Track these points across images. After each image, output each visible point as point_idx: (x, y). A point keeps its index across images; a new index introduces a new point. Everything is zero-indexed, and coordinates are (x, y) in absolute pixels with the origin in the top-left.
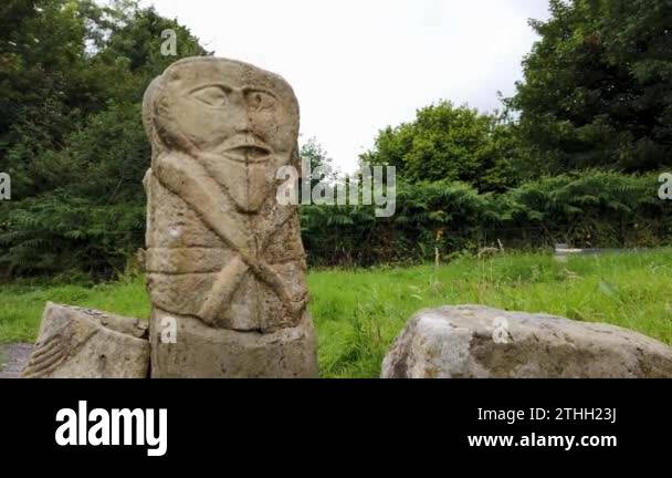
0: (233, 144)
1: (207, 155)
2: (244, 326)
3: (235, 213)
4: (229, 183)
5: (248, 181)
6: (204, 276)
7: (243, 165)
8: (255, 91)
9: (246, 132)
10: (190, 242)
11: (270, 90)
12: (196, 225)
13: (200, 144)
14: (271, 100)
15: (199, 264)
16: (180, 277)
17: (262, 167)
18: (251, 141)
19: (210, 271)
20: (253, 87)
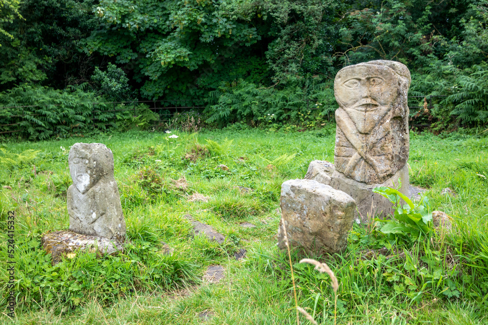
0: (360, 103)
1: (348, 109)
2: (359, 180)
3: (358, 134)
4: (356, 121)
5: (365, 120)
6: (346, 158)
7: (364, 113)
8: (372, 78)
9: (367, 97)
10: (341, 145)
11: (379, 76)
12: (343, 138)
13: (346, 105)
14: (380, 80)
15: (344, 154)
16: (339, 158)
17: (373, 113)
18: (369, 101)
19: (348, 157)
20: (371, 76)
